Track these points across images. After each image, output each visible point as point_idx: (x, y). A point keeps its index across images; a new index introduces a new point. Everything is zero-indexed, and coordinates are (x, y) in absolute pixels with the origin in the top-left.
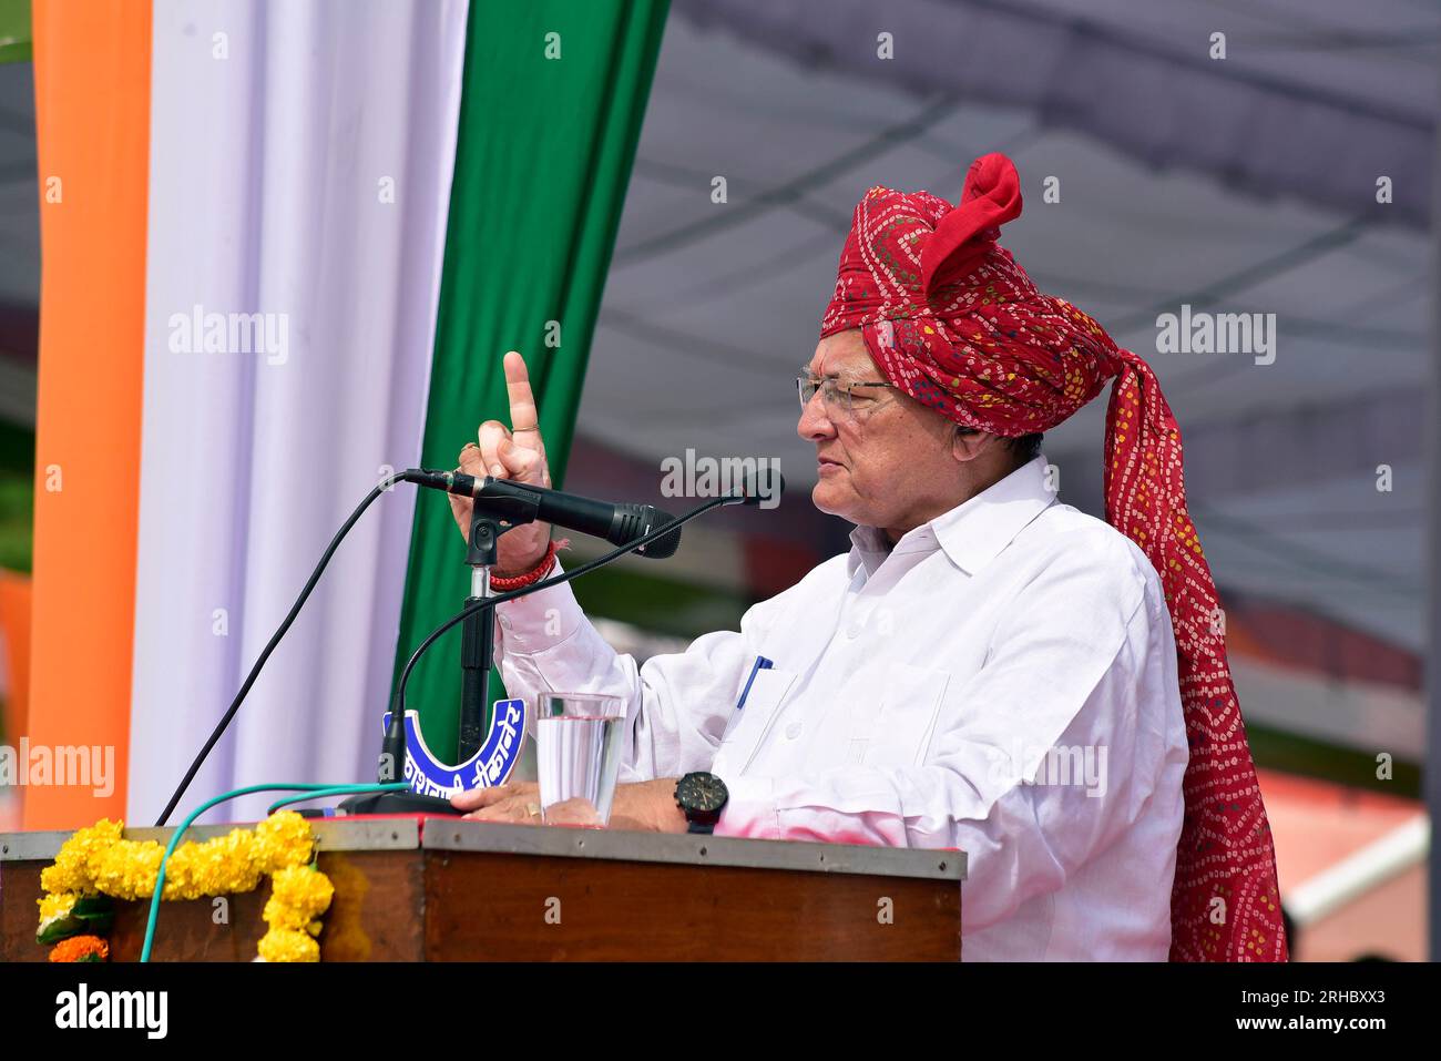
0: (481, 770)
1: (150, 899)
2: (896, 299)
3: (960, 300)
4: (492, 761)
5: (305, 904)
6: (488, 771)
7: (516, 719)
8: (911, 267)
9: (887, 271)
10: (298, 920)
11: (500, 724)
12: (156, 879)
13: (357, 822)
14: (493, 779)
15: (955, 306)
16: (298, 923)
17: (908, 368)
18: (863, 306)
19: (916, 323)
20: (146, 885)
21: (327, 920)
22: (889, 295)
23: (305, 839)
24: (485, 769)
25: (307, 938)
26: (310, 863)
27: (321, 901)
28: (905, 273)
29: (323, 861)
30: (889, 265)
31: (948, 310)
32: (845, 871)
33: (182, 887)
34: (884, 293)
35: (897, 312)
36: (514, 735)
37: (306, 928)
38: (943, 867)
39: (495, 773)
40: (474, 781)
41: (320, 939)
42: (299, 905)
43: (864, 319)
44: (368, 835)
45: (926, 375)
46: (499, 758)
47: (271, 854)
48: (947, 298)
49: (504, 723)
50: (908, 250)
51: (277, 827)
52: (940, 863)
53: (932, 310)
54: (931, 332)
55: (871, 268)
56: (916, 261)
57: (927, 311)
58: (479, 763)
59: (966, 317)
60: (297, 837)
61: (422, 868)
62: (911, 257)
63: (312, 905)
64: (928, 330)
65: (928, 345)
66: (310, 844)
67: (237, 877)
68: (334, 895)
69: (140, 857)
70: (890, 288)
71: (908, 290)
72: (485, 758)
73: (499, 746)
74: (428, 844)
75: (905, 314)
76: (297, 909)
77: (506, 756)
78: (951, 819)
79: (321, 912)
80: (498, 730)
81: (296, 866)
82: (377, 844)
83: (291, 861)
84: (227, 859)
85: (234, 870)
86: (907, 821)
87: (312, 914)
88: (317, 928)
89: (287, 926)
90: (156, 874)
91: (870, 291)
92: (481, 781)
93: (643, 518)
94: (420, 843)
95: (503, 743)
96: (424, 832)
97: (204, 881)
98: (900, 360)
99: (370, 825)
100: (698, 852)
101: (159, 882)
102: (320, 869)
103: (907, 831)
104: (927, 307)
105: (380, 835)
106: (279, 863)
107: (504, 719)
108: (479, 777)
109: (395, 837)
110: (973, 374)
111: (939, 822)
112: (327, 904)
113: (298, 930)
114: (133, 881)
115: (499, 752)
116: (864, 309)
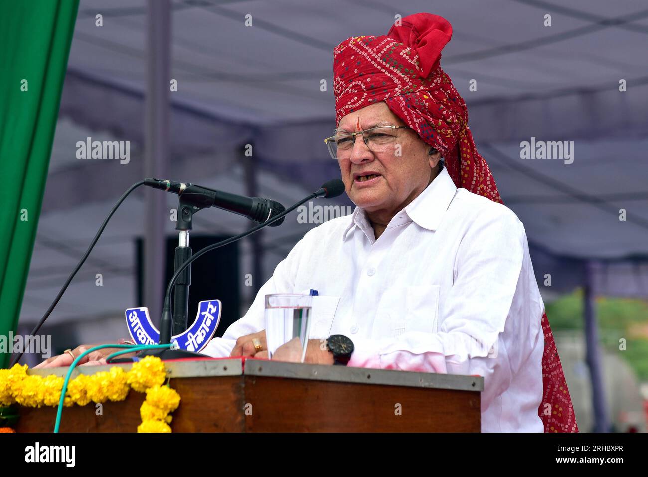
0: (191, 338)
1: (57, 406)
2: (404, 84)
3: (435, 81)
4: (198, 333)
5: (166, 407)
6: (196, 339)
7: (214, 310)
8: (411, 66)
9: (395, 70)
10: (162, 414)
11: (203, 313)
12: (61, 395)
13: (197, 362)
14: (199, 343)
15: (433, 84)
16: (161, 416)
17: (418, 117)
18: (384, 90)
19: (418, 94)
20: (54, 398)
21: (176, 414)
22: (400, 82)
23: (163, 371)
24: (194, 337)
25: (166, 424)
26: (165, 383)
27: (174, 404)
28: (407, 70)
29: (172, 382)
30: (397, 67)
31: (431, 86)
32: (431, 387)
33: (78, 399)
34: (396, 81)
35: (407, 89)
36: (213, 319)
37: (165, 419)
38: (473, 385)
39: (201, 339)
40: (186, 344)
41: (171, 425)
42: (162, 406)
43: (387, 96)
44: (206, 368)
45: (427, 120)
46: (203, 331)
47: (145, 379)
48: (430, 80)
49: (206, 313)
50: (407, 58)
51: (147, 365)
52: (472, 382)
53: (424, 87)
54: (427, 98)
55: (383, 70)
56: (413, 63)
57: (422, 88)
58: (190, 334)
59: (438, 90)
60: (158, 371)
61: (243, 385)
62: (410, 61)
63: (170, 406)
64: (426, 97)
65: (427, 104)
66: (164, 374)
67: (117, 392)
68: (181, 401)
69: (47, 384)
70: (400, 78)
71: (410, 78)
72: (194, 331)
73: (203, 325)
74: (247, 372)
75: (411, 90)
76: (162, 409)
77: (208, 330)
78: (469, 357)
79: (173, 410)
80: (202, 317)
81: (159, 386)
82: (212, 373)
83: (155, 383)
84: (111, 384)
85: (116, 389)
86: (447, 357)
87: (168, 411)
88: (170, 419)
89: (156, 418)
90: (60, 393)
91: (387, 81)
92: (192, 344)
93: (268, 205)
94: (243, 372)
95: (205, 323)
96: (245, 366)
97: (95, 395)
98: (414, 113)
99: (207, 363)
100: (367, 377)
101: (62, 398)
102: (172, 387)
103: (447, 363)
104: (422, 85)
105: (215, 368)
106: (149, 385)
107: (206, 310)
108: (190, 341)
109: (225, 369)
110: (444, 119)
111: (464, 359)
112: (177, 406)
113: (160, 420)
114: (44, 396)
115: (203, 328)
116: (386, 91)
